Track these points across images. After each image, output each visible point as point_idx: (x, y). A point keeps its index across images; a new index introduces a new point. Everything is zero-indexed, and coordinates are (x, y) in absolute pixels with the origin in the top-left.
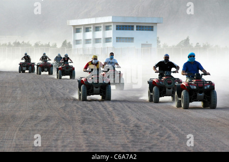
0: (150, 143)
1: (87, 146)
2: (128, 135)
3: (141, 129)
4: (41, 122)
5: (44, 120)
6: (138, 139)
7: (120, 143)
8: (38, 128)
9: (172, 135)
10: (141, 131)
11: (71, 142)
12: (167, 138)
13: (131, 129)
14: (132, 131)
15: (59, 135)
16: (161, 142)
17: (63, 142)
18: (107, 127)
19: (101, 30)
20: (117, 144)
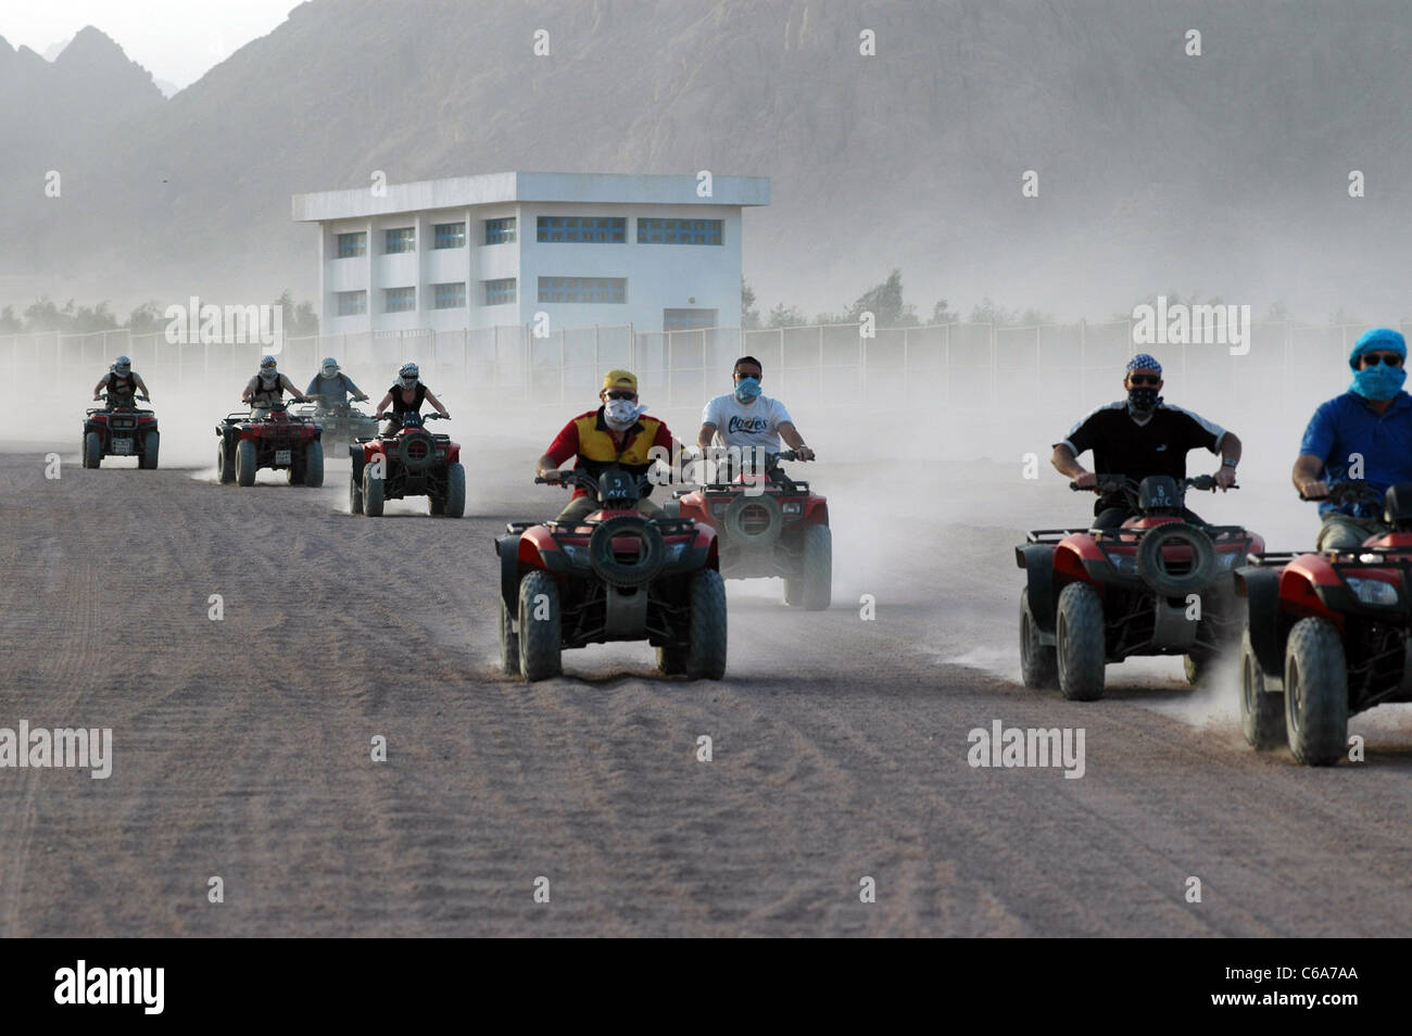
0: (710, 803)
1: (395, 824)
2: (603, 766)
3: (666, 736)
4: (164, 703)
5: (184, 696)
6: (653, 785)
7: (558, 807)
8: (149, 736)
9: (820, 761)
10: (666, 746)
11: (317, 802)
12: (793, 779)
13: (619, 735)
14: (619, 744)
15: (254, 770)
16: (768, 797)
17: (277, 803)
18: (497, 728)
19: (461, 243)
20: (548, 813)
